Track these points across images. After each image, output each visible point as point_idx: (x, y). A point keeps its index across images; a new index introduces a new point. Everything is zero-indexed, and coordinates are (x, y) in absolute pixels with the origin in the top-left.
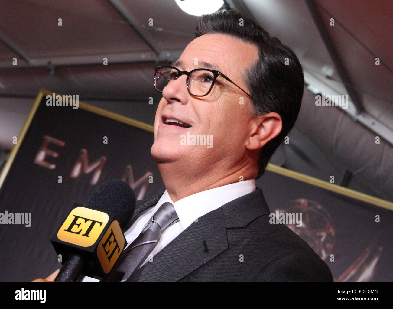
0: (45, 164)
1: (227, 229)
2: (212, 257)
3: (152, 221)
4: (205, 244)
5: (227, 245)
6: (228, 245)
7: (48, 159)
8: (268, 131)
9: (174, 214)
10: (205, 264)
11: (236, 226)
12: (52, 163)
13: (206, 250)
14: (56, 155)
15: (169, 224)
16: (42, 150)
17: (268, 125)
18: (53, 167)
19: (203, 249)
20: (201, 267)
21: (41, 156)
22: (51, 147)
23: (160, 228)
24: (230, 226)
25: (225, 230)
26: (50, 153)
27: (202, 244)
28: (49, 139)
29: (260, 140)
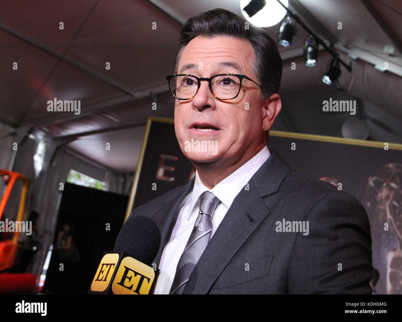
0: (165, 179)
1: (263, 198)
2: (258, 224)
3: (201, 214)
4: (248, 216)
5: (267, 210)
6: (269, 210)
7: (166, 174)
8: (273, 111)
9: (216, 199)
10: (254, 232)
11: (269, 193)
12: (171, 176)
13: (252, 220)
14: (172, 169)
15: (214, 209)
16: (161, 167)
17: (271, 106)
18: (172, 179)
19: (248, 220)
20: (251, 235)
21: (161, 173)
22: (168, 163)
23: (209, 216)
24: (265, 194)
25: (261, 199)
26: (168, 168)
27: (247, 217)
28: (164, 156)
29: (270, 120)
